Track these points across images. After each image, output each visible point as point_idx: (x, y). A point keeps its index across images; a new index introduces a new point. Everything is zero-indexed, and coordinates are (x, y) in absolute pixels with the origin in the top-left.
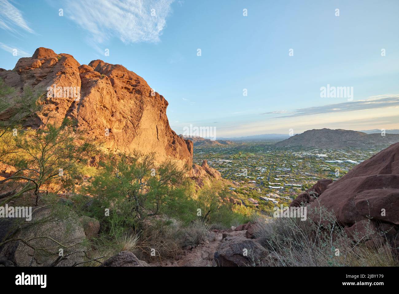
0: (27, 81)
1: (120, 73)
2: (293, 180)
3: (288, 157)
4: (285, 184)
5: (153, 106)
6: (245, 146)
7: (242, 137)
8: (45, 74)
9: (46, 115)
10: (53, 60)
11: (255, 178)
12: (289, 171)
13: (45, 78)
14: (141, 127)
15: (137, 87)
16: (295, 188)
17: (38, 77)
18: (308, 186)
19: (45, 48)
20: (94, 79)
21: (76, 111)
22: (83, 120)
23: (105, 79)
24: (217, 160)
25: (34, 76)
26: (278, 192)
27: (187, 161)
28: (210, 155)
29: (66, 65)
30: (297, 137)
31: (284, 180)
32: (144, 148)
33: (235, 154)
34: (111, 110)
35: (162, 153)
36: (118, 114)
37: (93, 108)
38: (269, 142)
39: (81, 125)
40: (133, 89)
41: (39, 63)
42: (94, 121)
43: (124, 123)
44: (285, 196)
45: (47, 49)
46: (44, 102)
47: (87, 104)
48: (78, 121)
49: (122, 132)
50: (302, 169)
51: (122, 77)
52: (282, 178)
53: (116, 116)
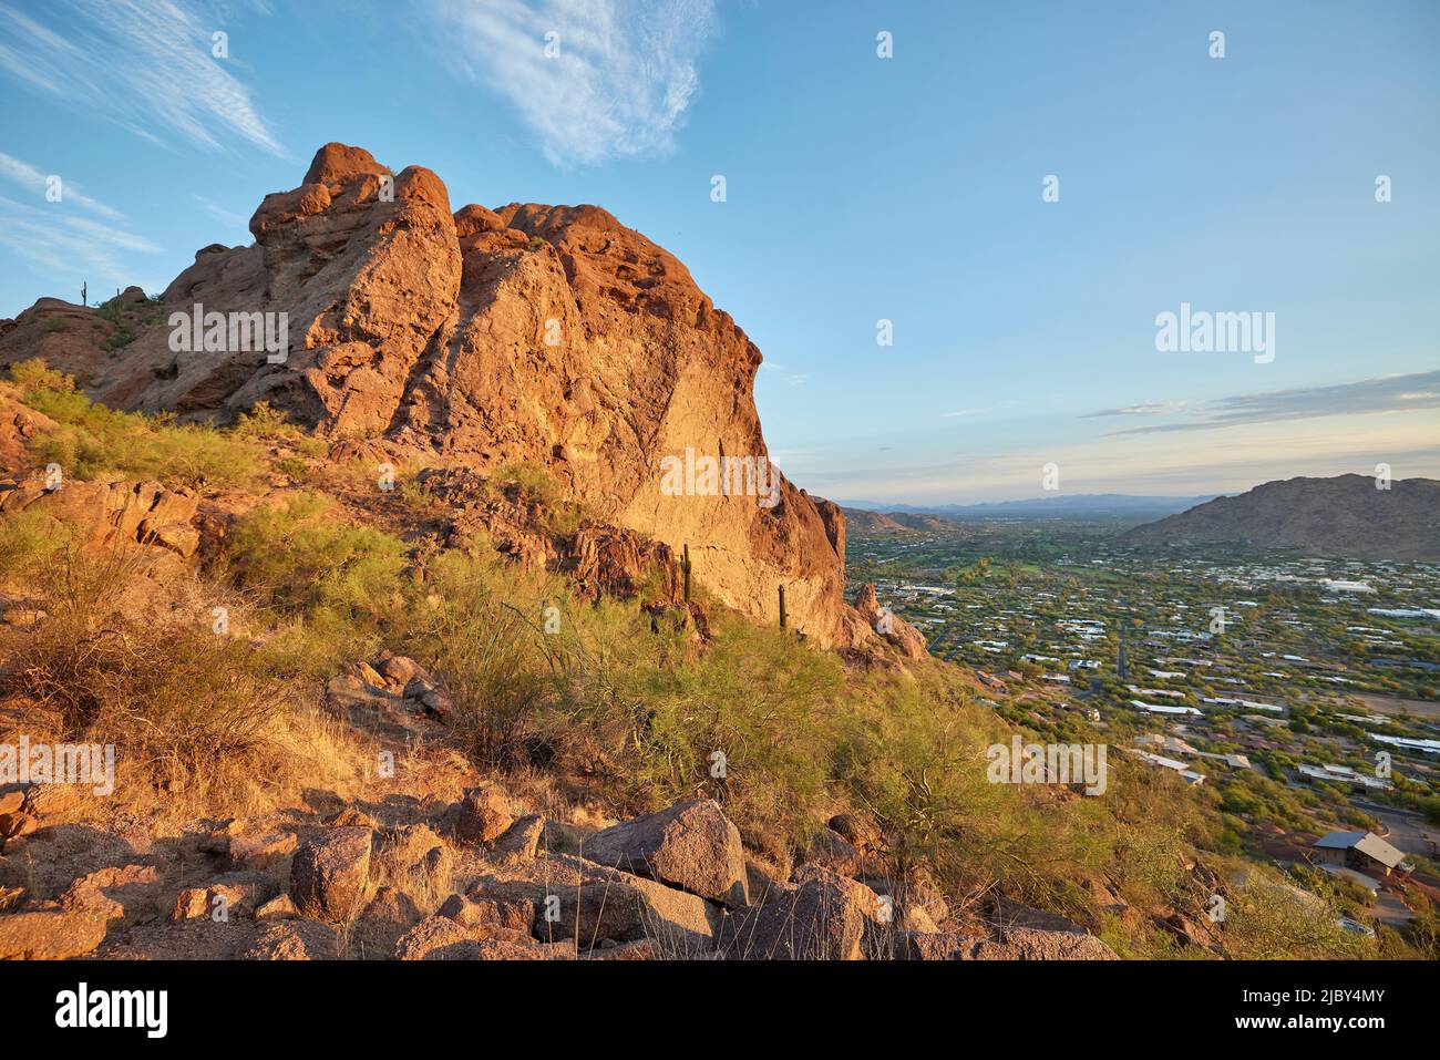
0: (283, 264)
1: (595, 235)
2: (1234, 681)
3: (1190, 585)
4: (1205, 700)
5: (711, 364)
6: (998, 537)
7: (983, 505)
8: (341, 236)
9: (338, 382)
10: (368, 180)
11: (1062, 664)
12: (1207, 643)
13: (342, 251)
14: (665, 445)
15: (653, 289)
16: (1256, 717)
17: (318, 247)
18: (1319, 713)
19: (344, 147)
20: (506, 254)
21: (444, 366)
22: (468, 402)
23: (544, 252)
24: (896, 587)
25: (306, 244)
26: (1180, 728)
27: (825, 584)
28: (867, 565)
29: (411, 197)
30: (1221, 510)
31: (1194, 680)
32: (676, 526)
33: (962, 567)
34: (561, 373)
35: (737, 549)
36: (586, 389)
37: (503, 358)
38: (1094, 527)
39: (460, 423)
40: (641, 296)
41: (324, 195)
42: (507, 409)
43: (607, 426)
44: (1222, 753)
45: (352, 148)
46: (332, 335)
47: (482, 343)
48: (448, 408)
49: (598, 460)
50: (1263, 637)
51: (602, 252)
52: (1183, 671)
53: (580, 399)
